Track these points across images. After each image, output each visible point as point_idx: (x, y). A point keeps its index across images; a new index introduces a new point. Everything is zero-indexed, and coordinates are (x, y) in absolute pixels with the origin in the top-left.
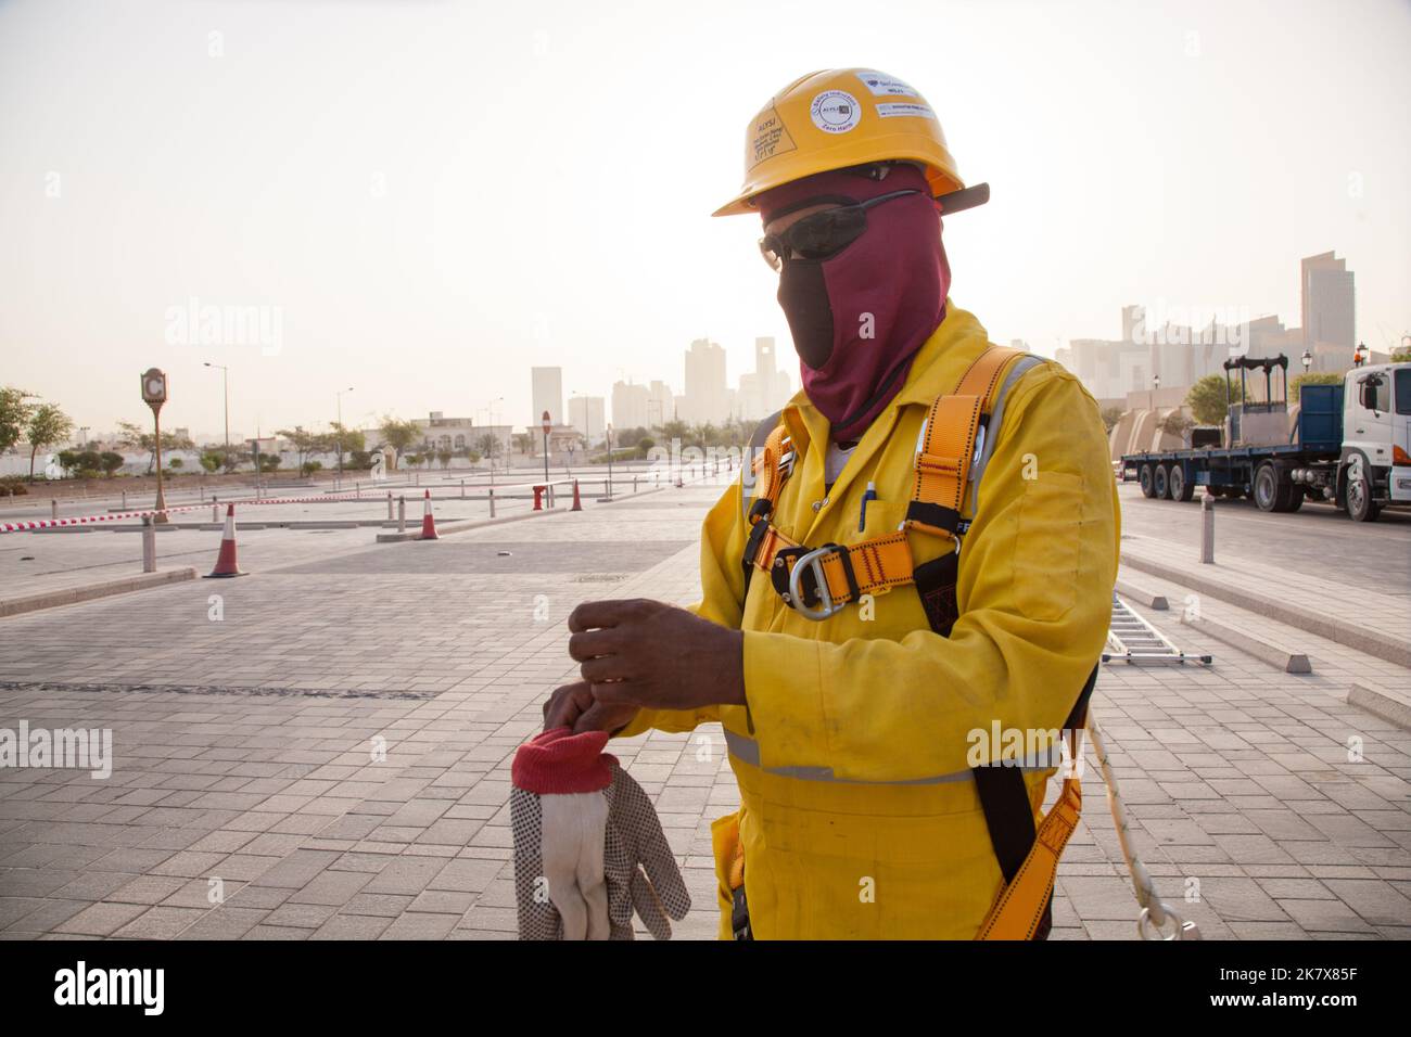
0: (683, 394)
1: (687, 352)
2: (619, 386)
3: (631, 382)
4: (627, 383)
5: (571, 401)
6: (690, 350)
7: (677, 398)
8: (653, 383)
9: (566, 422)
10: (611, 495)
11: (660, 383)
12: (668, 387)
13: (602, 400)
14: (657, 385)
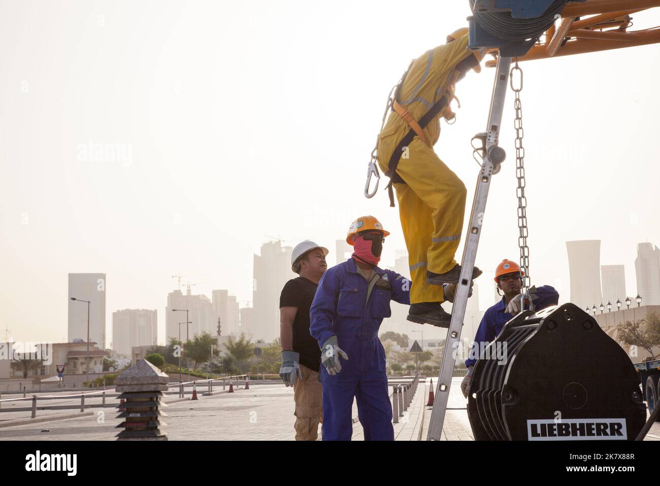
0: (251, 306)
1: (256, 256)
2: (175, 297)
3: (189, 291)
4: (184, 293)
5: (117, 315)
6: (259, 254)
7: (243, 310)
8: (215, 292)
9: (108, 346)
10: (211, 391)
11: (225, 292)
12: (234, 298)
13: (155, 313)
14: (221, 295)
